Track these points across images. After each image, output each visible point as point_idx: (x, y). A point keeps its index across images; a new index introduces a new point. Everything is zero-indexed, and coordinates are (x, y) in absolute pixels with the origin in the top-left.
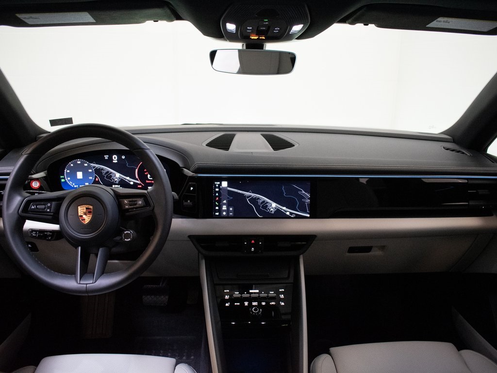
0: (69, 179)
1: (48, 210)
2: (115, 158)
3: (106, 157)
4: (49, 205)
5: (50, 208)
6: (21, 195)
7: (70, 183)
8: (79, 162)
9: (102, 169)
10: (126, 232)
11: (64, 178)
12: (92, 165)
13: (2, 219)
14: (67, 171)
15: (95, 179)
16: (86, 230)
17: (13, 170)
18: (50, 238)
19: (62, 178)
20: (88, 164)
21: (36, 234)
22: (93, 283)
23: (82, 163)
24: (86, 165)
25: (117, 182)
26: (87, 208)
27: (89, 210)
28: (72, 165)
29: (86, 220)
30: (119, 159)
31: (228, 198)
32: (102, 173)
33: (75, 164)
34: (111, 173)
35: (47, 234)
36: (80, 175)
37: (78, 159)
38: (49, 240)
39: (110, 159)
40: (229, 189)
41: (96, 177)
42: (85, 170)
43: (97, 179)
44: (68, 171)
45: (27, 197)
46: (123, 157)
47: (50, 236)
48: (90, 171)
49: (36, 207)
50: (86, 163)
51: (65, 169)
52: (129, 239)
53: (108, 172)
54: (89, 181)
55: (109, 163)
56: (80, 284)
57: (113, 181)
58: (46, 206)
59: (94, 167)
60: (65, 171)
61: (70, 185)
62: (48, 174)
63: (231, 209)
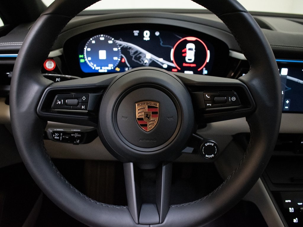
0: (90, 59)
1: (83, 107)
2: (147, 36)
3: (136, 33)
4: (84, 98)
5: (85, 103)
6: (38, 82)
7: (91, 64)
8: (102, 39)
9: (130, 48)
10: (208, 144)
11: (84, 58)
12: (119, 42)
13: (8, 107)
14: (87, 49)
15: (121, 59)
16: (148, 141)
17: (22, 46)
18: (78, 141)
19: (82, 58)
20: (113, 41)
21: (59, 136)
22: (159, 223)
23: (106, 40)
24: (110, 42)
25: (148, 65)
26: (149, 107)
27: (154, 110)
28: (94, 42)
29: (149, 126)
30: (152, 36)
31: (286, 89)
32: (129, 52)
33: (97, 40)
34: (141, 53)
35: (74, 136)
36: (103, 54)
37: (101, 34)
38: (77, 144)
39: (141, 35)
40: (289, 77)
41: (122, 58)
42: (109, 49)
43: (123, 61)
44: (89, 49)
45: (49, 86)
46: (157, 34)
47: (78, 138)
48: (115, 49)
49: (64, 101)
50: (111, 40)
51: (84, 47)
52: (213, 155)
53: (137, 52)
54: (113, 62)
55: (139, 41)
56: (139, 224)
57: (142, 62)
58: (80, 101)
59: (120, 45)
60: (85, 49)
61: (90, 67)
62: (65, 52)
63: (287, 102)
